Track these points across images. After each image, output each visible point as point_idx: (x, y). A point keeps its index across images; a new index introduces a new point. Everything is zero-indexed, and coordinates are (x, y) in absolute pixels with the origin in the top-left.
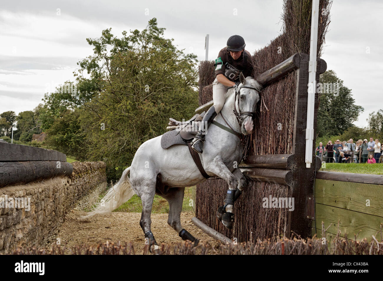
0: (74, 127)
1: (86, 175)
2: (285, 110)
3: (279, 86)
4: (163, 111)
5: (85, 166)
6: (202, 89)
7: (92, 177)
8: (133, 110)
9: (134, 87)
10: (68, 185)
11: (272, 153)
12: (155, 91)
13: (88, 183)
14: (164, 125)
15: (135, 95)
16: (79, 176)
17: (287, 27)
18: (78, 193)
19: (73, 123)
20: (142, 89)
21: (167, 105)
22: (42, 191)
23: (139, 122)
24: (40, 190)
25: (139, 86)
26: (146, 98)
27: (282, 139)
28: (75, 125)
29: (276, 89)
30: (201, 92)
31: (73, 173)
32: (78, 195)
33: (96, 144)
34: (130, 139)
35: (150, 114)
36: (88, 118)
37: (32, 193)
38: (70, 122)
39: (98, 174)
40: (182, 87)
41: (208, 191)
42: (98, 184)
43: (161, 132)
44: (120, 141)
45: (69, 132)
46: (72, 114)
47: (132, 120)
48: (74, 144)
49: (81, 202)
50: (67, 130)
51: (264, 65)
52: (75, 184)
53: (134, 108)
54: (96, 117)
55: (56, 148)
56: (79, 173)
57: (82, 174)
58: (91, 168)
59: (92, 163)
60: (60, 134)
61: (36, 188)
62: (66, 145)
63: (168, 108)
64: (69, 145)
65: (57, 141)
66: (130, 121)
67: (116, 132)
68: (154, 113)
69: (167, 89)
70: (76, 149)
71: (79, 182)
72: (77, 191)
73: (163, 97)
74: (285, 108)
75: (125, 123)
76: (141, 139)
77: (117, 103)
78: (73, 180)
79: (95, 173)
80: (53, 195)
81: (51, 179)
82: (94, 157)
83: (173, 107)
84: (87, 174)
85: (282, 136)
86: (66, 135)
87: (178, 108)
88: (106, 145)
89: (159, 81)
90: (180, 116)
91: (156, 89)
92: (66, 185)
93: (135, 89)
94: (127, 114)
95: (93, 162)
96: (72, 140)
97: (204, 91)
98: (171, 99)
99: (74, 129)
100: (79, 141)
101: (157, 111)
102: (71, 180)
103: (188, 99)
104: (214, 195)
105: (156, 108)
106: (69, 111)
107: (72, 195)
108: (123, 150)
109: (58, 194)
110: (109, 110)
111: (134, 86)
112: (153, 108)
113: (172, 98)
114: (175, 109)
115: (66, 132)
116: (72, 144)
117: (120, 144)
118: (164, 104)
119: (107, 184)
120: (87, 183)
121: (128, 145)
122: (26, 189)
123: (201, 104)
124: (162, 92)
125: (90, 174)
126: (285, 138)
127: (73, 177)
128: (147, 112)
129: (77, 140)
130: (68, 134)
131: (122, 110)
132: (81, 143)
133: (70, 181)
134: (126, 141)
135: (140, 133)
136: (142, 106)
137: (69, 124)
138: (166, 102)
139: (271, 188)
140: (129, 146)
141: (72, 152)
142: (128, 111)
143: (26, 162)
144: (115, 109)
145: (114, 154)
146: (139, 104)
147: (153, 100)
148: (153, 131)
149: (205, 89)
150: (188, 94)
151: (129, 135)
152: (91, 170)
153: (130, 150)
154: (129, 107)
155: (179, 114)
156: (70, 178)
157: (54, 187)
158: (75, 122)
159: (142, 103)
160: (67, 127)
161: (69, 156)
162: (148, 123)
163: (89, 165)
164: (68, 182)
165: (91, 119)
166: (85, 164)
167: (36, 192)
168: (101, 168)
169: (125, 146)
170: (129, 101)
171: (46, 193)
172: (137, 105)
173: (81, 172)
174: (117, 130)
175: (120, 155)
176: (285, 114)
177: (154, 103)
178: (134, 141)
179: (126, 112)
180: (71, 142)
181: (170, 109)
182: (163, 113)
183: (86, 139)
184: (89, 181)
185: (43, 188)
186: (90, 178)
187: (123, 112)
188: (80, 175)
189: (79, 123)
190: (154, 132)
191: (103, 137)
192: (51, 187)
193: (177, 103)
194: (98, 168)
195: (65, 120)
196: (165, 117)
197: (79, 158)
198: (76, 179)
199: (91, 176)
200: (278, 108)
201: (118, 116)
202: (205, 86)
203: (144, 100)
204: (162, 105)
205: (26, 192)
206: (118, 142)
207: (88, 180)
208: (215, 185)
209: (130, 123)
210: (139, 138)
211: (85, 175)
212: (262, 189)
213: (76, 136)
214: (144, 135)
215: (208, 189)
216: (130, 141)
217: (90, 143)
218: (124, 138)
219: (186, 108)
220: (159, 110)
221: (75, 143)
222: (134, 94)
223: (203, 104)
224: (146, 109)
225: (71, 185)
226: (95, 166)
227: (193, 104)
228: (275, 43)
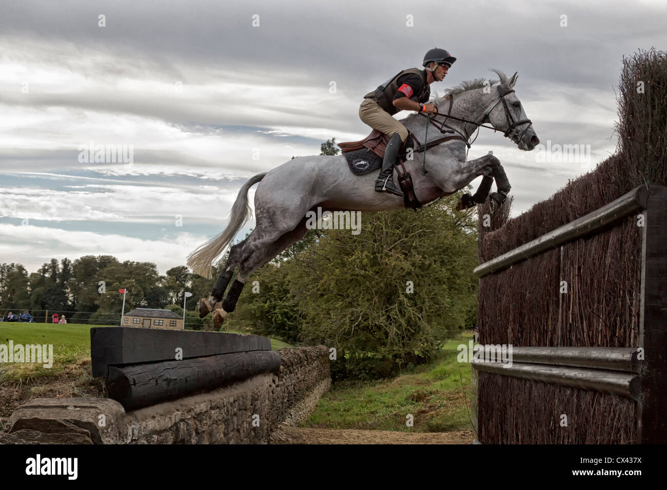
0: (280, 291)
1: (300, 369)
2: (625, 275)
3: (613, 238)
4: (420, 267)
5: (299, 355)
6: (483, 237)
7: (309, 371)
8: (372, 266)
9: (374, 231)
10: (274, 386)
11: (604, 344)
12: (406, 237)
13: (304, 381)
14: (422, 289)
15: (376, 243)
16: (290, 371)
17: (624, 143)
18: (288, 397)
19: (278, 286)
20: (386, 233)
21: (425, 258)
22: (235, 401)
23: (382, 285)
24: (231, 400)
25: (382, 229)
26: (393, 248)
27: (621, 322)
28: (282, 287)
29: (608, 242)
30: (482, 242)
31: (282, 367)
32: (288, 401)
33: (314, 319)
34: (368, 311)
35: (399, 272)
36: (301, 277)
37: (219, 406)
38: (275, 283)
39: (318, 367)
40: (448, 230)
41: (498, 400)
42: (317, 381)
43: (417, 299)
44: (352, 314)
45: (272, 299)
46: (277, 272)
47: (370, 282)
48: (280, 317)
49: (292, 411)
50: (269, 295)
51: (587, 203)
52: (284, 384)
53: (374, 262)
54: (314, 276)
55: (252, 323)
56: (289, 365)
57: (295, 368)
58: (307, 358)
59: (308, 349)
60: (257, 301)
61: (225, 398)
62: (269, 318)
63: (427, 263)
64: (272, 318)
65: (253, 312)
66: (368, 283)
67: (347, 300)
68: (406, 270)
69: (425, 232)
70: (282, 326)
71: (289, 381)
72: (287, 395)
73: (419, 245)
74: (625, 272)
75: (360, 286)
76: (387, 311)
77: (348, 254)
78: (281, 378)
79: (313, 364)
80: (252, 405)
81: (249, 381)
82: (310, 338)
83: (435, 261)
84: (301, 367)
85: (620, 318)
86: (267, 304)
87: (443, 263)
88: (329, 320)
89: (413, 220)
90: (446, 274)
91: (409, 232)
92: (270, 386)
93: (376, 234)
94: (363, 272)
95: (310, 348)
96: (276, 311)
97: (486, 240)
98: (432, 249)
99: (280, 294)
100: (287, 312)
101: (411, 267)
102: (279, 377)
103: (458, 247)
104: (508, 407)
105: (409, 263)
106: (273, 266)
107: (279, 401)
108: (357, 328)
109: (259, 402)
110: (334, 266)
111: (375, 228)
112: (404, 263)
113: (433, 246)
114: (438, 264)
115: (267, 299)
116: (278, 317)
117: (353, 318)
118: (421, 256)
119: (331, 380)
120: (301, 381)
121: (365, 321)
122: (211, 401)
123: (483, 261)
124: (418, 237)
125: (305, 366)
126: (625, 321)
127: (281, 372)
128: (394, 268)
129: (284, 311)
130: (271, 302)
131: (355, 266)
132: (292, 316)
133: (277, 380)
134: (361, 314)
135: (384, 301)
136: (387, 260)
137: (272, 287)
138: (424, 253)
139: (604, 402)
140: (366, 323)
141: (277, 329)
142: (364, 267)
143: (211, 358)
144: (344, 265)
145: (344, 334)
146: (381, 257)
147: (403, 251)
148: (404, 298)
149: (488, 237)
150: (459, 239)
151: (367, 304)
152: (307, 360)
153: (368, 327)
154: (365, 261)
155: (445, 272)
156: (277, 375)
157: (253, 393)
158: (282, 284)
159: (387, 255)
160: (270, 292)
161: (273, 336)
162: (396, 286)
163: (304, 352)
164: (274, 381)
165: (306, 280)
166: (298, 352)
167: (225, 404)
168: (322, 356)
169: (360, 321)
170: (366, 253)
171: (239, 404)
172: (379, 259)
173: (292, 364)
174: (348, 296)
175: (353, 336)
176: (625, 283)
177: (406, 255)
178: (375, 314)
179: (362, 270)
180: (276, 313)
181: (430, 265)
182: (419, 270)
183: (298, 310)
184: (305, 377)
185: (235, 396)
186: (306, 373)
187: (357, 269)
188: (292, 369)
189: (288, 285)
190: (406, 300)
191: (325, 308)
192: (249, 394)
193: (440, 254)
194: (318, 357)
195: (267, 281)
196: (423, 276)
197: (288, 338)
198: (286, 375)
199: (307, 369)
200: (612, 273)
201: (349, 276)
202: (488, 232)
203: (389, 250)
204: (418, 258)
205: (211, 405)
206: (349, 316)
207: (303, 376)
208: (509, 390)
209: (367, 286)
210: (382, 310)
211: (298, 368)
212: (589, 402)
213: (283, 304)
214: (390, 305)
215: (497, 396)
216: (367, 315)
217: (304, 317)
218: (359, 309)
219: (455, 262)
220: (413, 265)
221: (282, 315)
222: (375, 241)
223: (485, 261)
224: (393, 264)
225: (277, 386)
226: (313, 354)
227: (466, 256)
228: (605, 168)
